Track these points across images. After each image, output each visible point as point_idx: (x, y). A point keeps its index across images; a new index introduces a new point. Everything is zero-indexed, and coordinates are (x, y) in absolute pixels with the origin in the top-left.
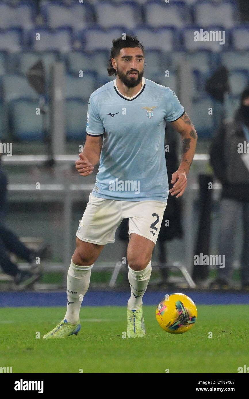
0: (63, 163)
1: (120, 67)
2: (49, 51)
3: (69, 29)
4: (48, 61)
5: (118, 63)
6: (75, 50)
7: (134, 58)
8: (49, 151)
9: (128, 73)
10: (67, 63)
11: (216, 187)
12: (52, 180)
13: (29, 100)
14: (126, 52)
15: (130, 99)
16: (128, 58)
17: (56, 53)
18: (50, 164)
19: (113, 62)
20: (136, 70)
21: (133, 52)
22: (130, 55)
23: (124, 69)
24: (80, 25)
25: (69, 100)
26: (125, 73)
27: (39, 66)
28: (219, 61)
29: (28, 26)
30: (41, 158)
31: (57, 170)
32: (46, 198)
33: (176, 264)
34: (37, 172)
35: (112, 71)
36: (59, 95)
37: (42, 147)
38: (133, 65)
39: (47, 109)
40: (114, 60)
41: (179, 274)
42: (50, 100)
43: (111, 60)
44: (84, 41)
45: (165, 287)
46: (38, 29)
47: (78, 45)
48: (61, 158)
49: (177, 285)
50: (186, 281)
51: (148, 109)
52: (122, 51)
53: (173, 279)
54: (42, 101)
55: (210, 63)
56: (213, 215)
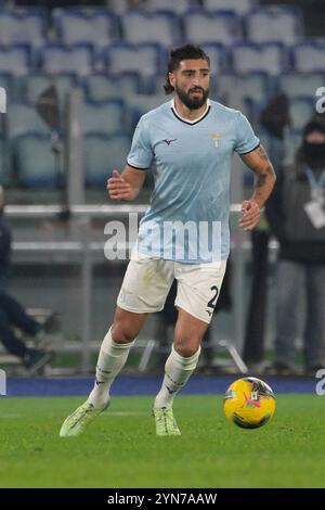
0: (80, 215)
1: (179, 84)
2: (64, 74)
3: (90, 46)
4: (63, 86)
5: (177, 78)
6: (95, 73)
7: (198, 72)
8: (64, 201)
9: (190, 90)
10: (86, 89)
11: (274, 245)
12: (67, 237)
13: (37, 136)
14: (187, 65)
15: (192, 122)
16: (190, 73)
17: (73, 77)
18: (65, 217)
19: (171, 77)
20: (200, 88)
21: (197, 65)
22: (193, 69)
23: (185, 86)
24: (103, 41)
25: (88, 135)
26: (187, 91)
27: (51, 92)
28: (277, 86)
29: (37, 42)
30: (53, 209)
31: (74, 225)
32: (60, 259)
33: (223, 343)
34: (48, 226)
35: (169, 89)
36: (76, 129)
37: (55, 195)
38: (197, 81)
39: (60, 146)
40: (172, 76)
41: (227, 355)
42: (64, 136)
43: (168, 75)
44: (107, 61)
45: (208, 372)
46: (50, 45)
47: (100, 66)
48: (78, 209)
49: (224, 369)
50: (236, 365)
51: (214, 136)
52: (182, 63)
53: (218, 362)
54: (55, 137)
55: (266, 89)
56: (270, 281)
